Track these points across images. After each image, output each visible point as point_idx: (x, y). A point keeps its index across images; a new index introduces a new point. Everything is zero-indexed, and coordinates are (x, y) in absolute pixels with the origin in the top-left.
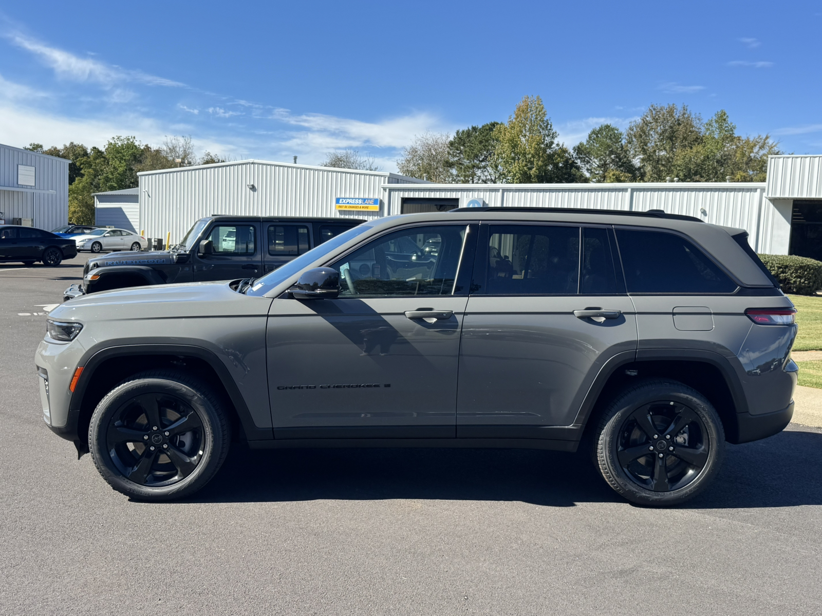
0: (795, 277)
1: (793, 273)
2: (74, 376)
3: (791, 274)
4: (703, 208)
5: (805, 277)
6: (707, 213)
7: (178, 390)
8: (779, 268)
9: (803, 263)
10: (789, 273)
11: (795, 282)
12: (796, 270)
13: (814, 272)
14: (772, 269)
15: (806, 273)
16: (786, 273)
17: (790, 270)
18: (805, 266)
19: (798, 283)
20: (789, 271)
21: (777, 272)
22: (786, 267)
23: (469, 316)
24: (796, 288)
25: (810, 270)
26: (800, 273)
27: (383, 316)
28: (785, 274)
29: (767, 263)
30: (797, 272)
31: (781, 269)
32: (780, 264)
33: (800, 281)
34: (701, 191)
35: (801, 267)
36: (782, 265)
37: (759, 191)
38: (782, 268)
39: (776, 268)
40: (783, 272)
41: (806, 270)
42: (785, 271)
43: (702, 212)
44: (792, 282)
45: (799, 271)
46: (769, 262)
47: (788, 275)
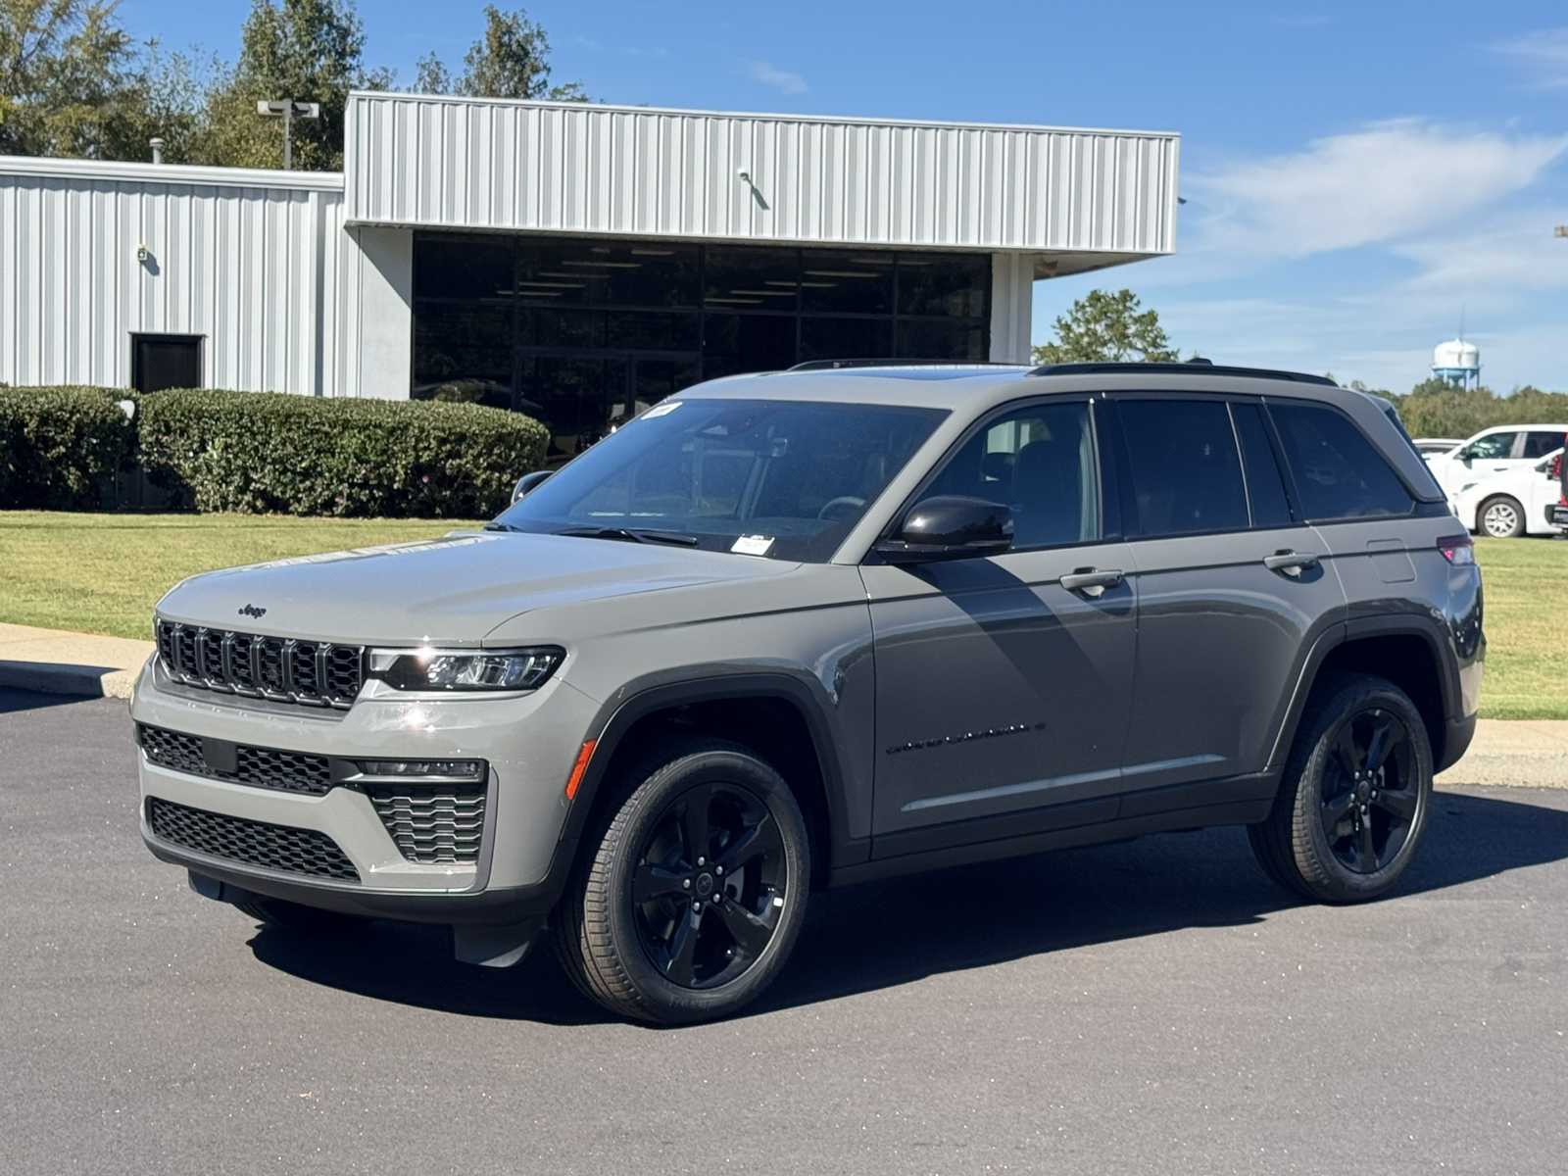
0: (486, 469)
1: (480, 455)
2: (577, 762)
3: (476, 458)
4: (148, 249)
5: (511, 465)
6: (160, 263)
7: (750, 772)
8: (442, 441)
9: (504, 426)
10: (470, 458)
11: (487, 482)
12: (490, 448)
13: (532, 451)
14: (421, 445)
15: (513, 454)
16: (460, 458)
17: (470, 447)
18: (510, 434)
19: (494, 484)
20: (471, 451)
21: (437, 455)
22: (462, 438)
23: (1144, 579)
24: (487, 500)
25: (523, 445)
26: (499, 456)
27: (1032, 589)
28: (458, 461)
29: (406, 428)
30: (490, 454)
31: (448, 446)
32: (444, 431)
33: (499, 478)
34: (110, 191)
35: (501, 439)
36: (450, 434)
37: (313, 197)
38: (450, 443)
39: (434, 443)
40: (451, 455)
41: (512, 448)
42: (459, 451)
43: (142, 262)
44: (478, 482)
45: (496, 451)
46: (410, 424)
47: (465, 462)
